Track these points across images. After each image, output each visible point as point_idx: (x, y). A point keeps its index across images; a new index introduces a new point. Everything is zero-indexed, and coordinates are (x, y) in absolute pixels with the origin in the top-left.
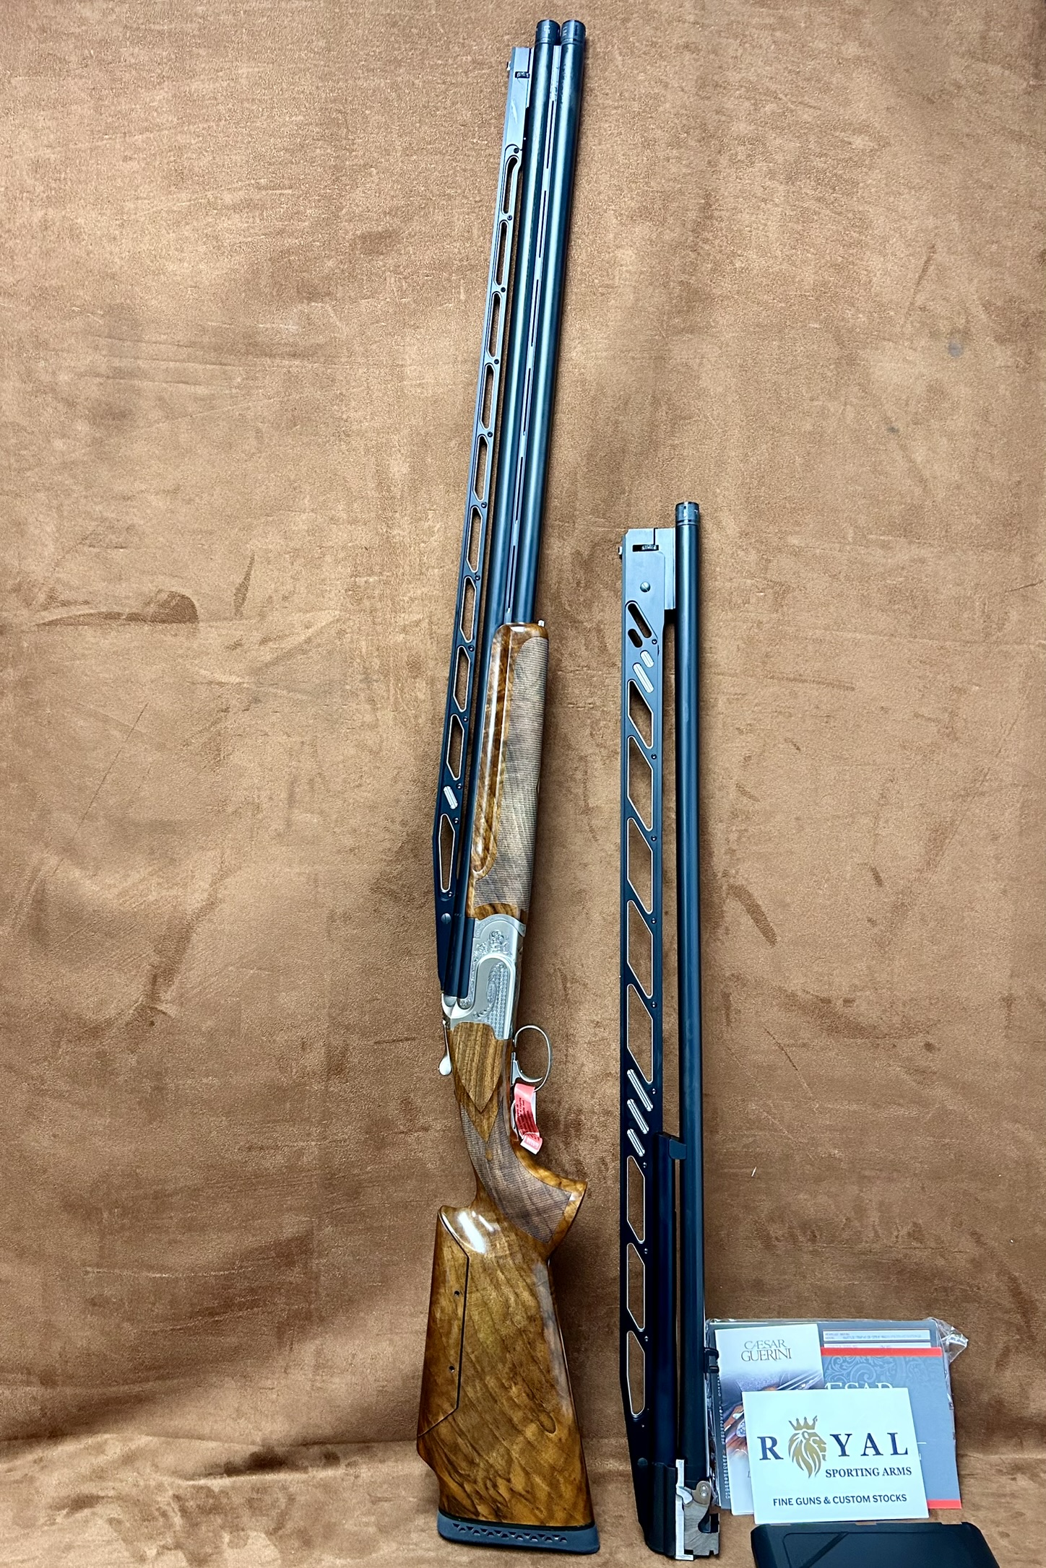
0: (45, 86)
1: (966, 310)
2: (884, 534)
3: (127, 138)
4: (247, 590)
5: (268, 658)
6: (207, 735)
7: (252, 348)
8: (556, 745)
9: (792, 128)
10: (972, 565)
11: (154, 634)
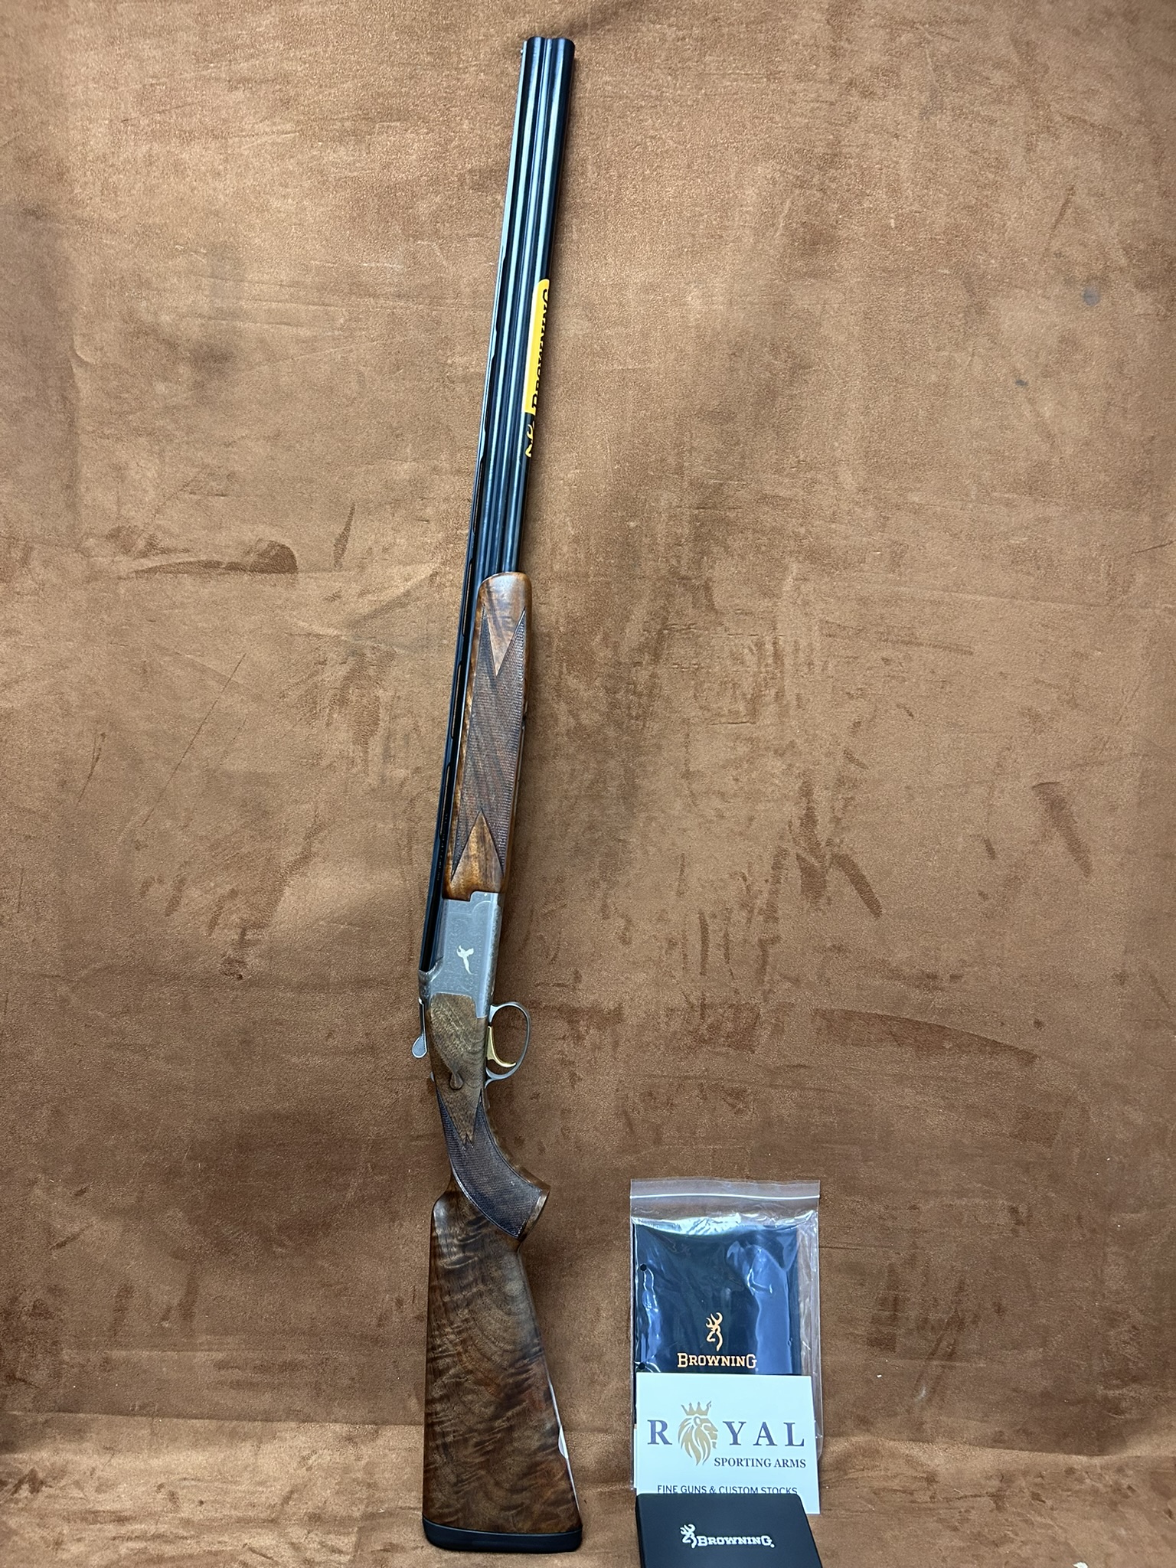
1: (1104, 255)
2: (1008, 491)
3: (232, 67)
4: (346, 540)
5: (366, 610)
6: (304, 687)
7: (357, 287)
8: (658, 706)
9: (929, 60)
10: (1097, 525)
11: (254, 585)
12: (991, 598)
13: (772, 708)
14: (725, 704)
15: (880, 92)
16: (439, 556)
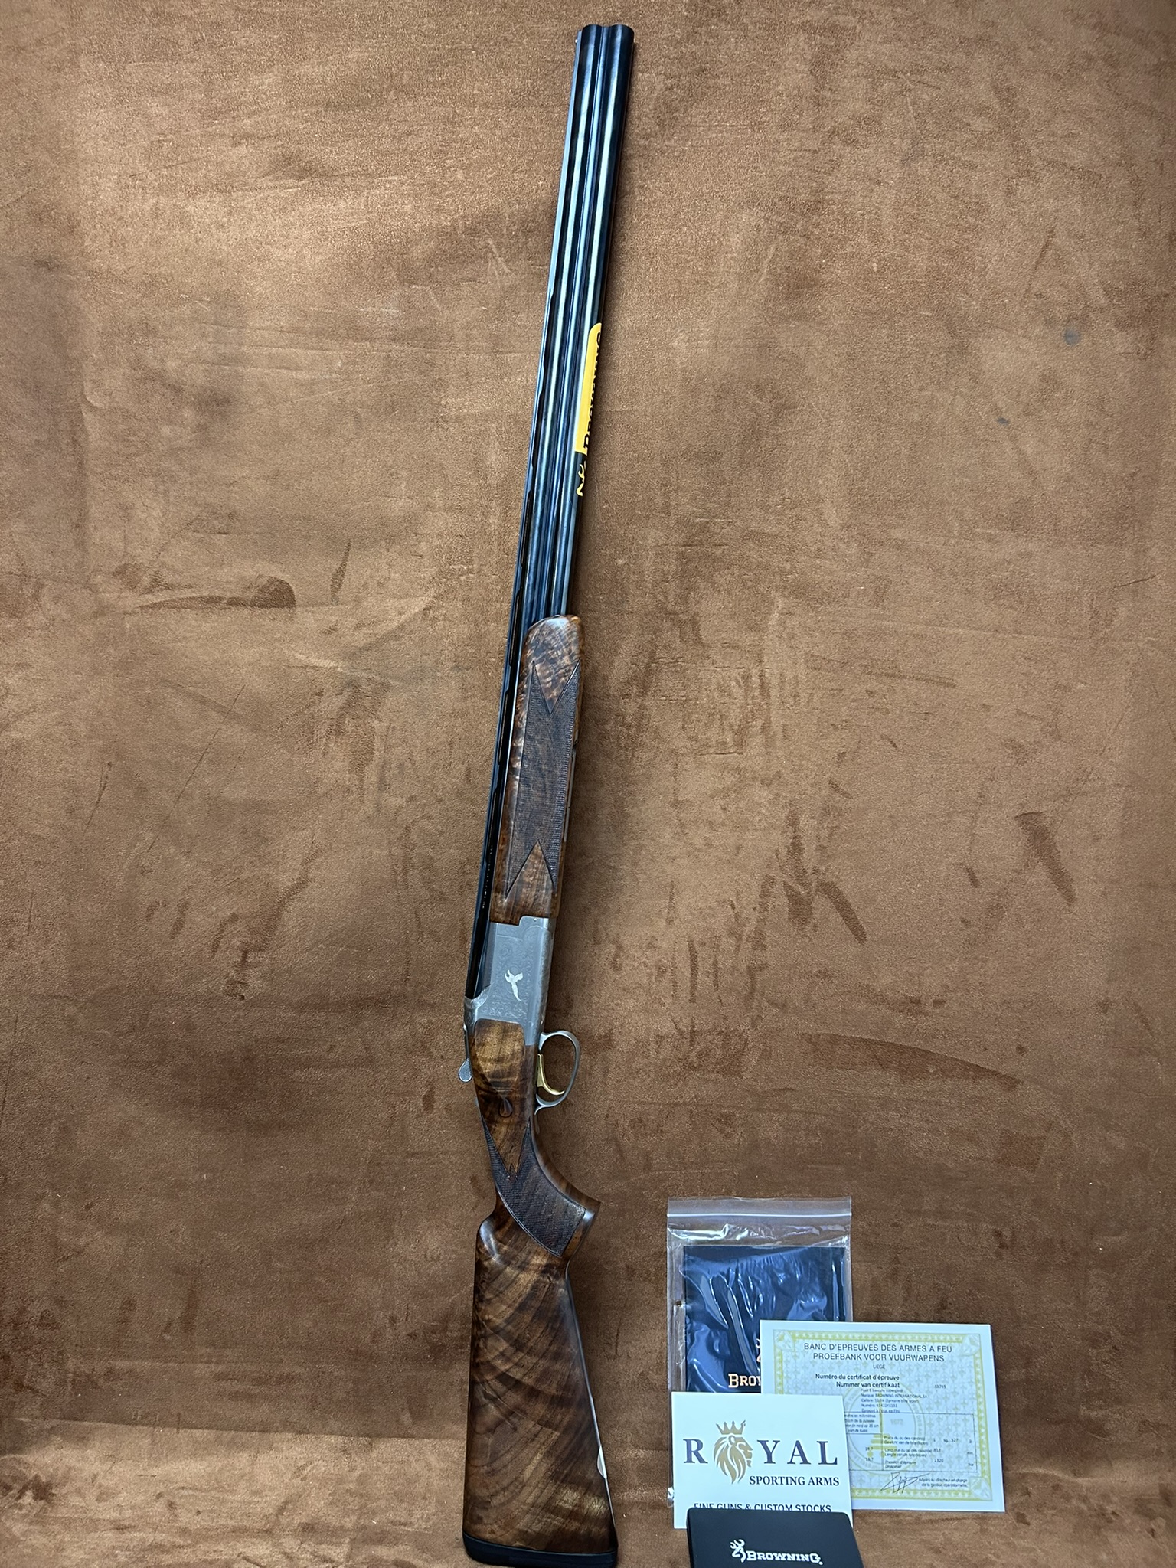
0: (159, 71)
1: (1085, 295)
2: (991, 527)
3: (236, 123)
4: (343, 576)
5: (363, 643)
6: (300, 718)
7: (354, 331)
8: (647, 737)
9: (911, 108)
10: (1080, 560)
11: (254, 619)
12: (974, 632)
13: (759, 739)
14: (713, 735)
15: (862, 139)
16: (432, 592)
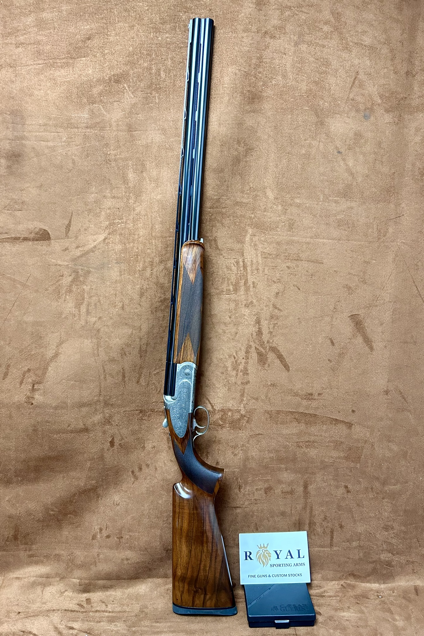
1: (371, 98)
2: (336, 196)
3: (17, 39)
4: (70, 226)
5: (79, 254)
6: (55, 286)
7: (70, 125)
9: (297, 22)
10: (373, 209)
11: (34, 246)
12: (330, 241)
13: (243, 288)
14: (225, 287)
15: (278, 36)
16: (107, 231)
